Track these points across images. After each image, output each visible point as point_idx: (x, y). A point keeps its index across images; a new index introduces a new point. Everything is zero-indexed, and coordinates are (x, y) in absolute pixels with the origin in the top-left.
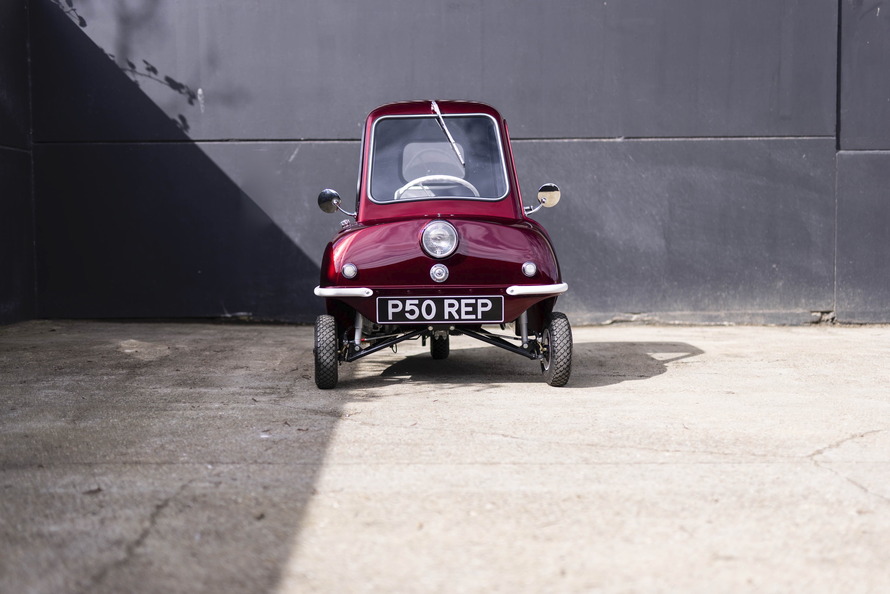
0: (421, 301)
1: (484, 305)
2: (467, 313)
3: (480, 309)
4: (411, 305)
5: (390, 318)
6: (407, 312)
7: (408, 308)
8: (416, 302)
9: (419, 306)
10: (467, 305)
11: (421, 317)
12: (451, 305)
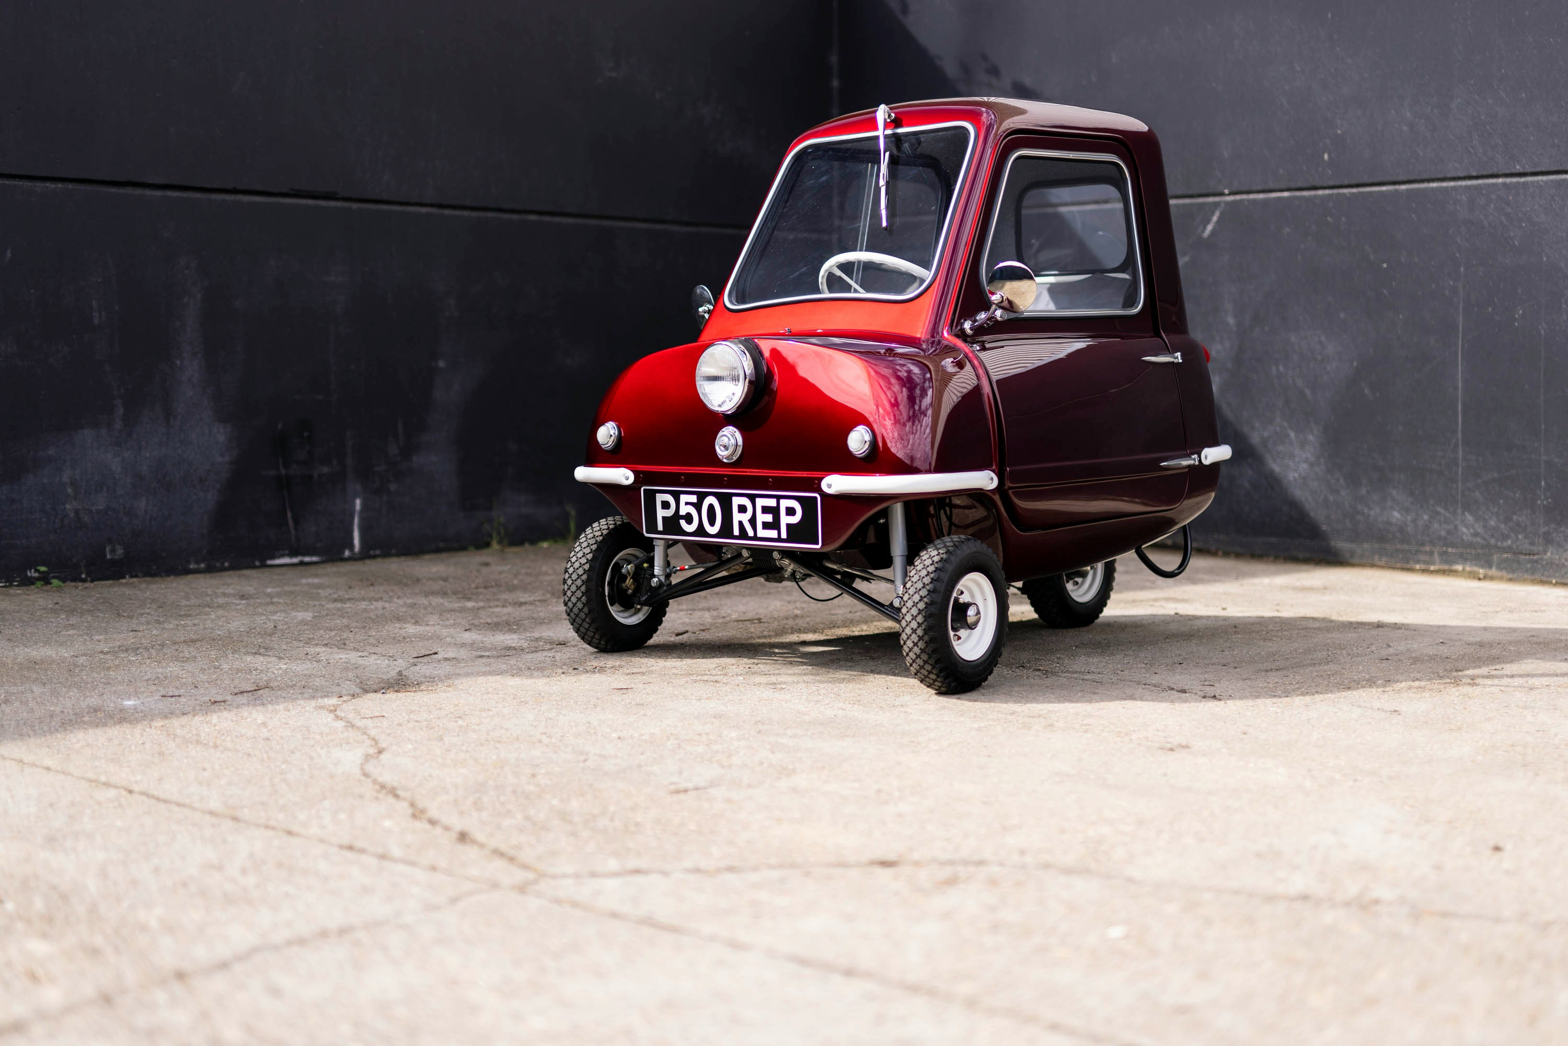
0: (702, 497)
1: (791, 512)
2: (766, 526)
3: (785, 520)
4: (687, 503)
5: (660, 527)
6: (683, 517)
7: (684, 510)
8: (693, 499)
9: (698, 506)
10: (766, 510)
11: (701, 531)
12: (742, 509)
